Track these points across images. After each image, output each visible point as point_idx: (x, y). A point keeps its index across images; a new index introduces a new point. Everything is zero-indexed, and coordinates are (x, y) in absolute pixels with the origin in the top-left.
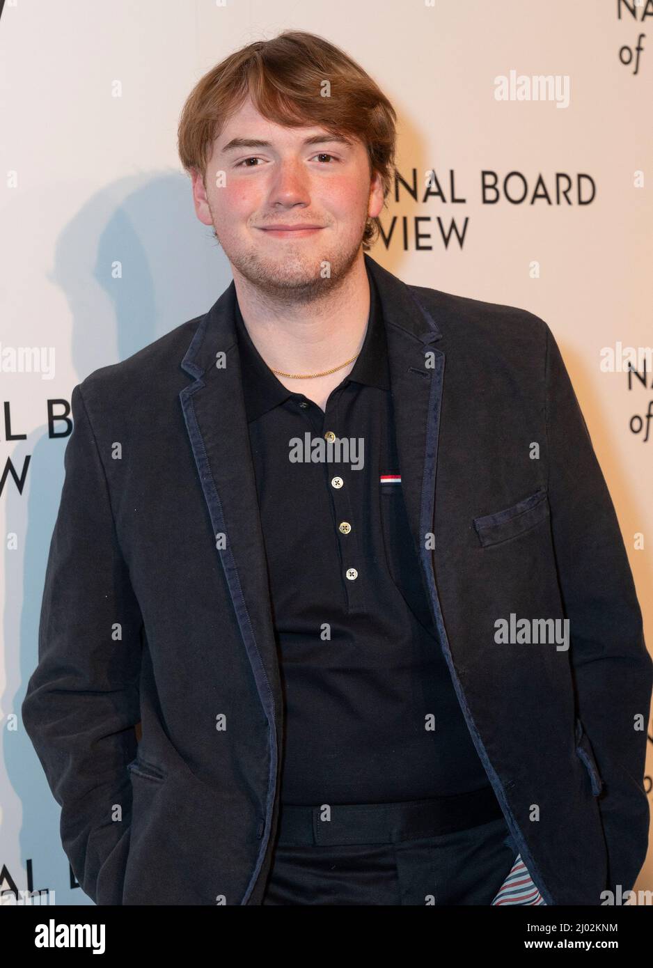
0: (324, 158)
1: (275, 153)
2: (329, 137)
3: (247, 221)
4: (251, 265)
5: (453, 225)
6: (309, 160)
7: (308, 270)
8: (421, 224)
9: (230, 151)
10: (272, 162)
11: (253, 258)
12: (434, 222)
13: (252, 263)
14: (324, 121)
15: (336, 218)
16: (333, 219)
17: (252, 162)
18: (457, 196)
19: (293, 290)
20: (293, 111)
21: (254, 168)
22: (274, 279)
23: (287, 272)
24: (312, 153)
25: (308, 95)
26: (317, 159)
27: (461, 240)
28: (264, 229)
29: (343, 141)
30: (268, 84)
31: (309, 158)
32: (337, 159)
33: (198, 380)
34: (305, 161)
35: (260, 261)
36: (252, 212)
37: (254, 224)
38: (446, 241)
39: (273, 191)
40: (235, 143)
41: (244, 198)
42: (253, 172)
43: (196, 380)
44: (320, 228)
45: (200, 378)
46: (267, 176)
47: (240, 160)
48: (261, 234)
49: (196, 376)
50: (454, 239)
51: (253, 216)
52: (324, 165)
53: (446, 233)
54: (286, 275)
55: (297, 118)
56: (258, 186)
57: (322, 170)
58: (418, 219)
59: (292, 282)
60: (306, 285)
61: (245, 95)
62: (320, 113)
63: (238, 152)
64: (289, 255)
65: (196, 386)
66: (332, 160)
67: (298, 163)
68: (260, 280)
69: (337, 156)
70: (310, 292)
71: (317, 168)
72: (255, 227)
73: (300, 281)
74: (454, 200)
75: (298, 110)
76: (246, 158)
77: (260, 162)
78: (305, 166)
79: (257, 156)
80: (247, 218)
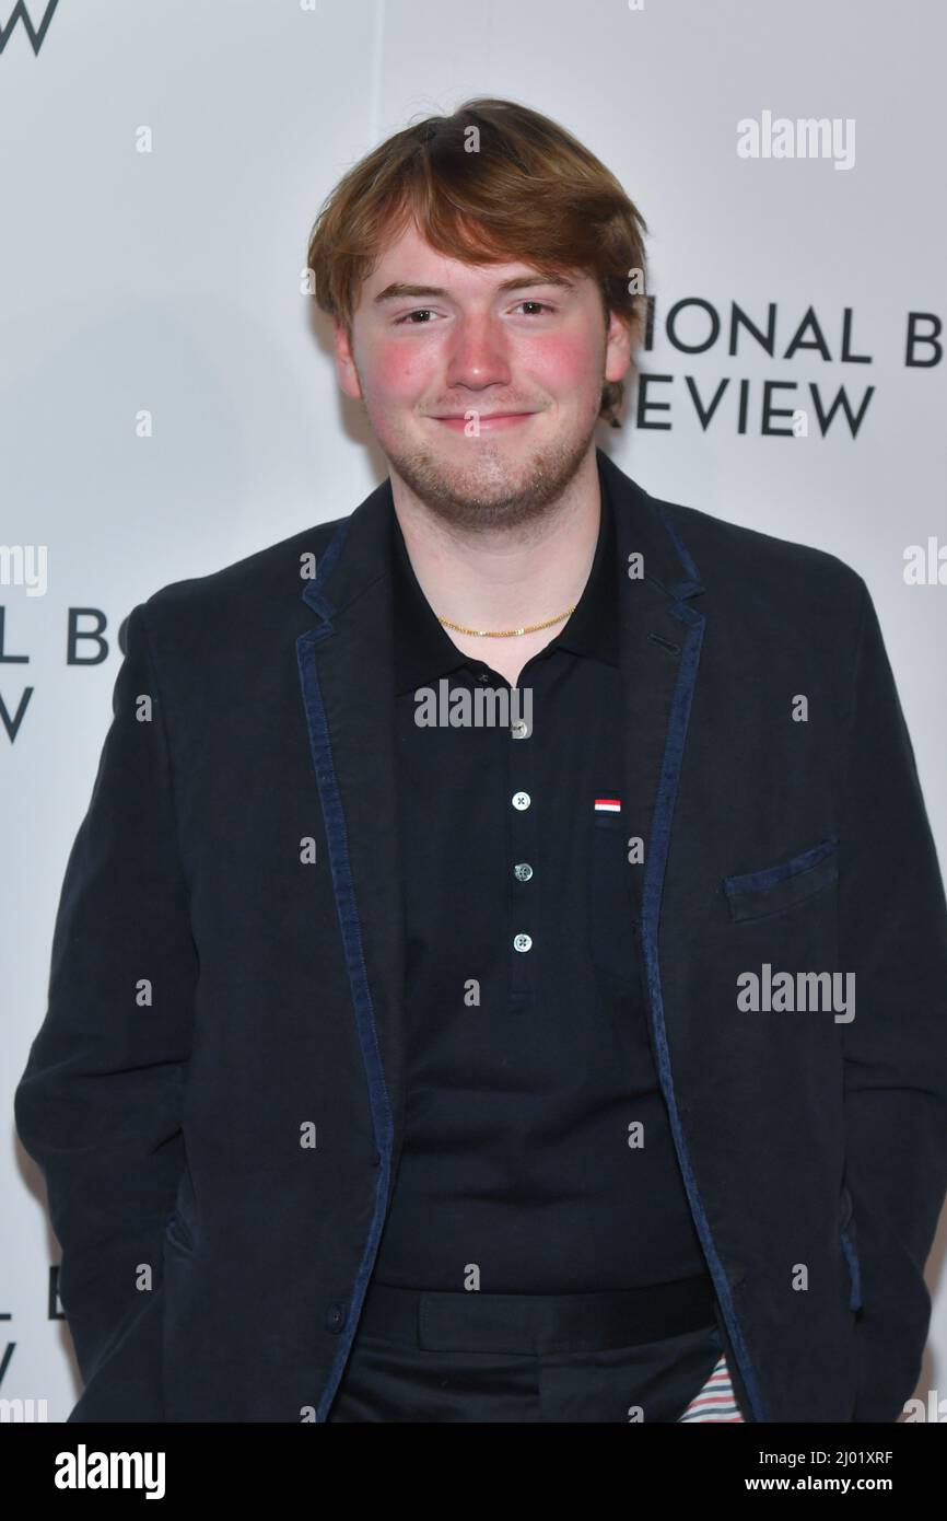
0: (532, 308)
1: (455, 304)
2: (537, 278)
3: (413, 406)
4: (423, 470)
5: (842, 398)
6: (509, 313)
7: (511, 478)
8: (776, 393)
9: (385, 301)
10: (452, 318)
11: (425, 460)
12: (804, 392)
13: (424, 467)
14: (528, 255)
15: (555, 398)
16: (550, 399)
17: (420, 317)
18: (854, 351)
19: (488, 511)
20: (479, 240)
21: (424, 325)
22: (458, 492)
23: (479, 481)
24: (512, 302)
25: (504, 214)
26: (520, 310)
27: (854, 425)
28: (441, 419)
29: (559, 282)
30: (441, 200)
31: (509, 308)
32: (551, 310)
33: (326, 622)
34: (502, 315)
35: (436, 465)
36: (421, 393)
37: (425, 412)
38: (825, 423)
39: (453, 364)
40: (393, 291)
41: (408, 373)
42: (421, 333)
43: (323, 621)
44: (527, 414)
45: (330, 620)
46: (444, 337)
47: (403, 315)
48: (435, 425)
49: (324, 616)
50: (840, 421)
51: (423, 400)
52: (531, 318)
53: (826, 410)
54: (476, 487)
55: (487, 251)
56: (427, 354)
57: (529, 326)
58: (769, 386)
59: (487, 499)
60: (508, 502)
61: (407, 217)
62: (522, 243)
63: (397, 303)
64: (481, 457)
65: (324, 631)
66: (542, 311)
67: (490, 320)
68: (436, 492)
69: (552, 305)
70: (515, 512)
71: (521, 324)
72: (428, 416)
73: (498, 496)
74: (847, 357)
75: (488, 238)
76: (411, 312)
77: (433, 316)
78: (502, 322)
79: (428, 309)
80: (413, 403)
